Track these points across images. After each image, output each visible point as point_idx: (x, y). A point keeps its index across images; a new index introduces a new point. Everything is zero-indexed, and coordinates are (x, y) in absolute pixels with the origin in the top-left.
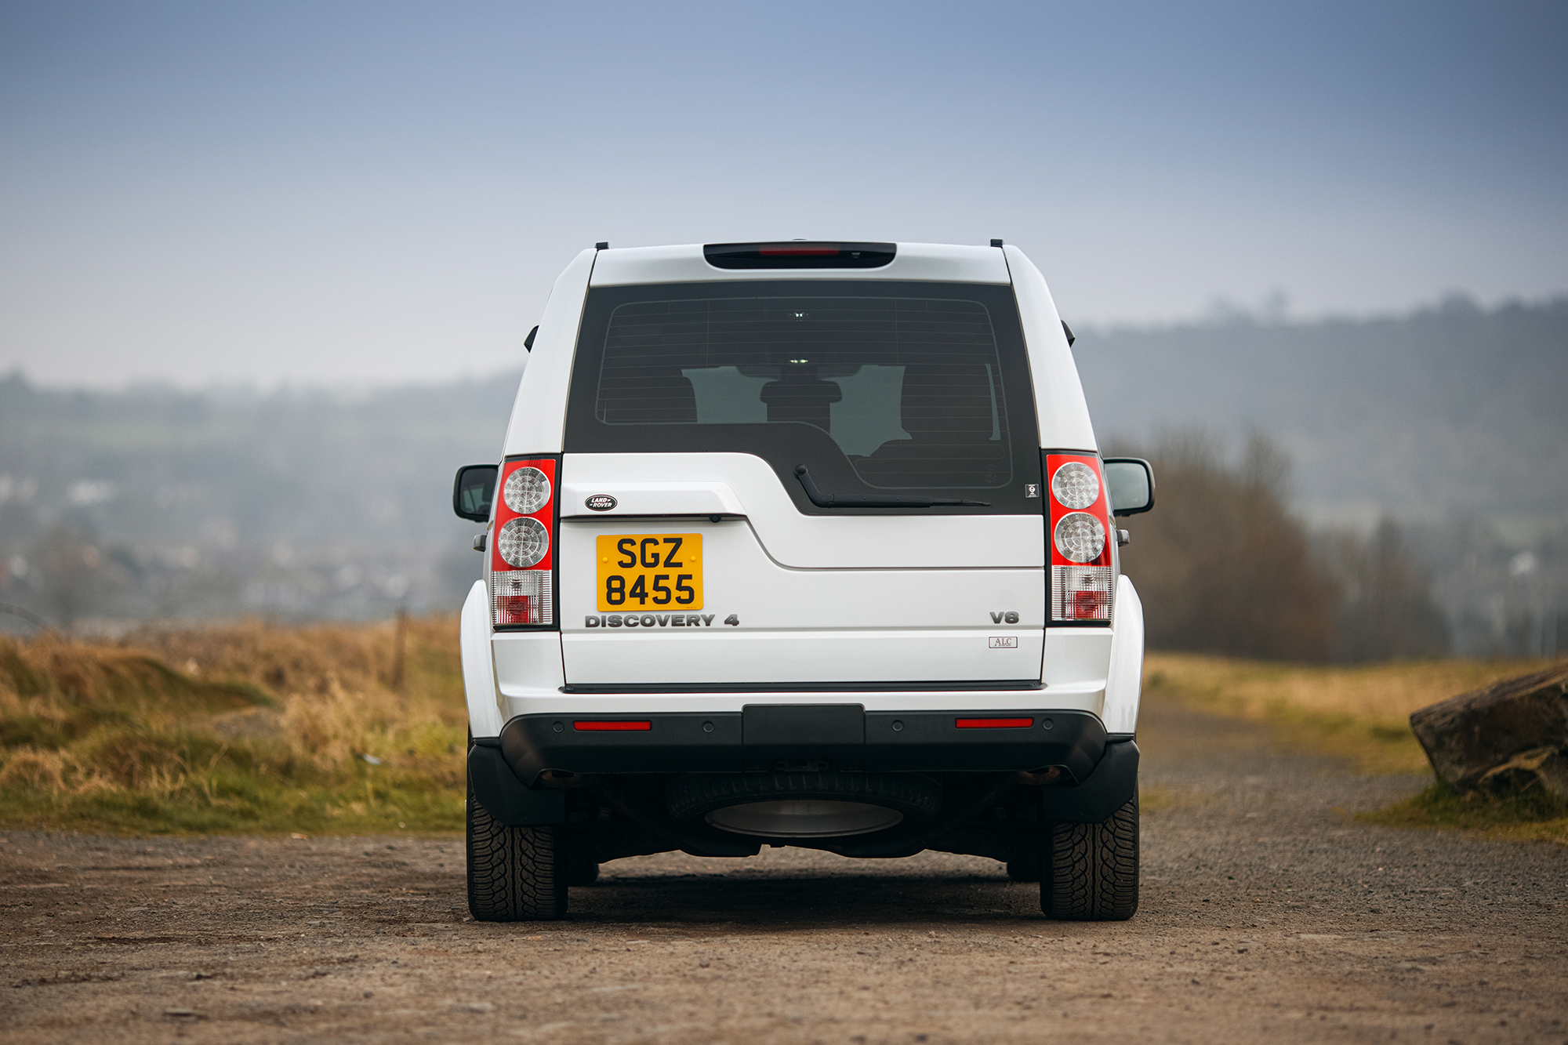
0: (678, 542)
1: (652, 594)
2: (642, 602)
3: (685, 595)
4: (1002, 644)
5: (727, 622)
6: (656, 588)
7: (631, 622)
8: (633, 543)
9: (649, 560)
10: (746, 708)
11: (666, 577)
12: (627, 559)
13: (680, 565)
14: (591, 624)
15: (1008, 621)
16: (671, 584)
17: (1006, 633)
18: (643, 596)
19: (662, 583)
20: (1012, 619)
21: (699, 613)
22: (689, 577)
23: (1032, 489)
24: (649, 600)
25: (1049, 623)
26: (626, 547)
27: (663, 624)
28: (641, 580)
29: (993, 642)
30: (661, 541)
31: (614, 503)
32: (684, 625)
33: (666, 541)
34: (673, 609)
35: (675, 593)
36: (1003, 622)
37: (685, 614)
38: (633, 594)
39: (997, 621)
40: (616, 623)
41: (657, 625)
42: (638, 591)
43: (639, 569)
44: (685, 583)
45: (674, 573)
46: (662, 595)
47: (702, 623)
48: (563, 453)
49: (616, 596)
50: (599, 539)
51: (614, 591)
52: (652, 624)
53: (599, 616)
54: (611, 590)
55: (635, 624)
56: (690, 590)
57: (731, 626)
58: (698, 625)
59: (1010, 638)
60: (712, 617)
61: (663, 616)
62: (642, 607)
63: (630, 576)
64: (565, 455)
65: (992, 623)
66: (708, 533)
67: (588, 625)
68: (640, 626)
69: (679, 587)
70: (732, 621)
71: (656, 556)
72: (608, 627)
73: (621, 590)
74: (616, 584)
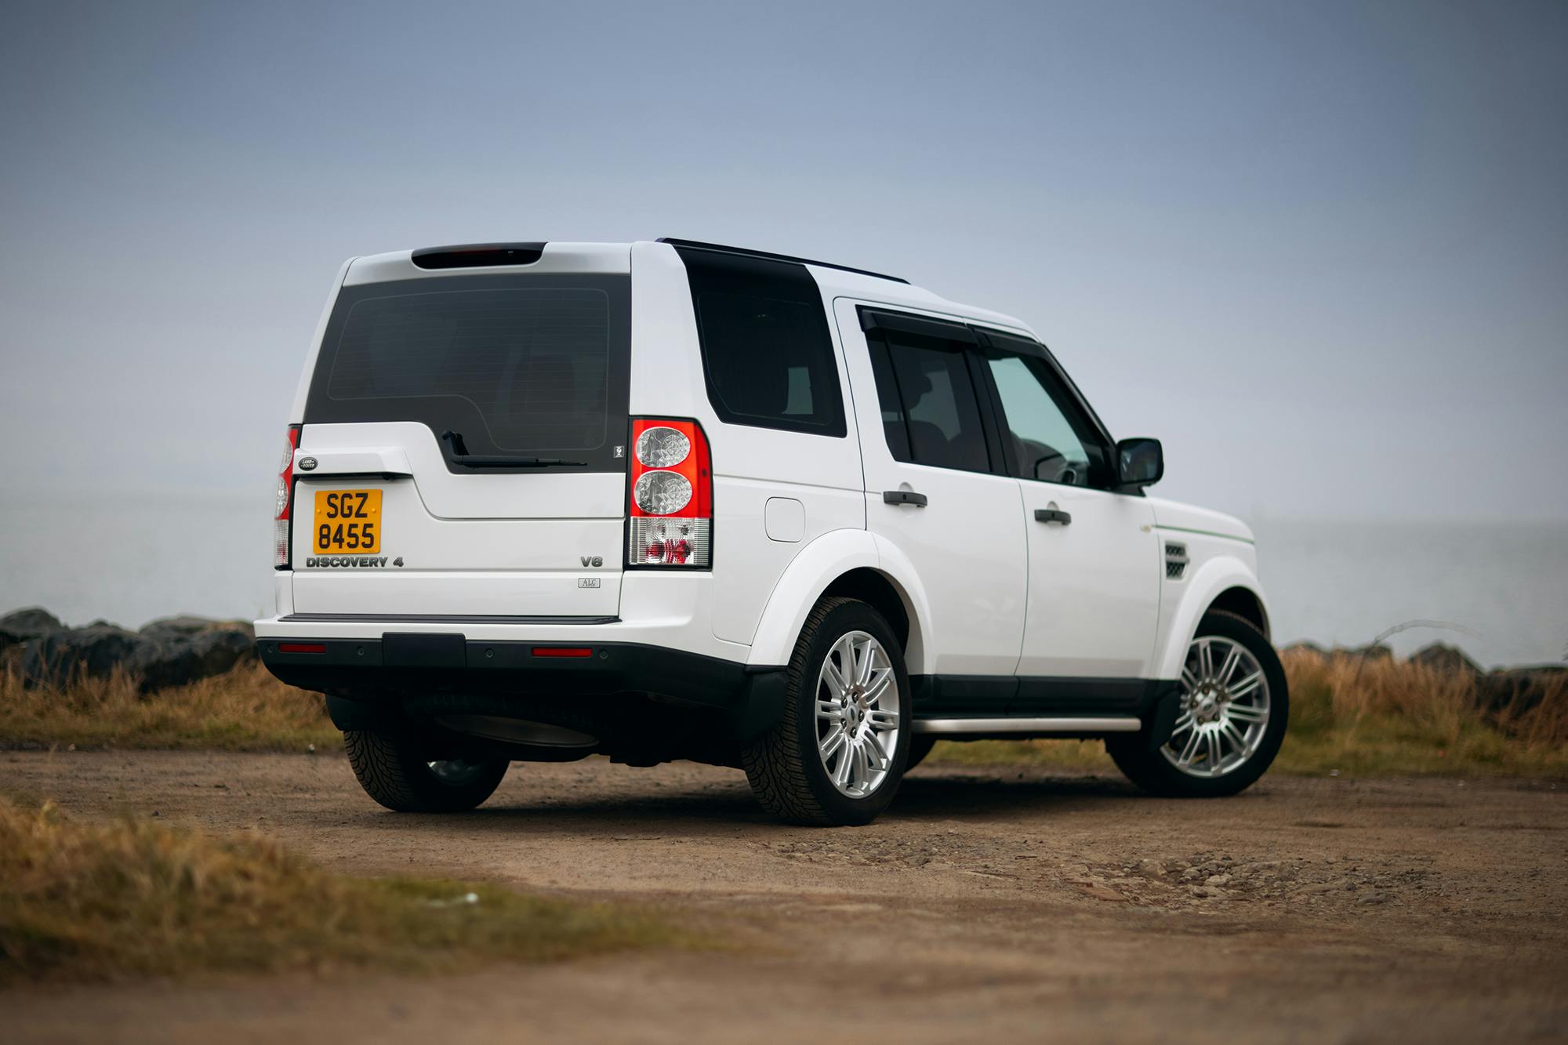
0: (364, 496)
1: (347, 539)
2: (340, 547)
3: (367, 541)
4: (589, 584)
5: (395, 563)
6: (350, 535)
7: (335, 562)
8: (337, 498)
9: (346, 511)
10: (385, 635)
11: (356, 526)
12: (332, 511)
13: (365, 515)
14: (312, 564)
15: (594, 565)
16: (358, 531)
17: (592, 575)
18: (340, 541)
19: (354, 531)
20: (597, 563)
21: (377, 556)
22: (371, 526)
23: (619, 450)
24: (344, 544)
25: (627, 567)
26: (333, 500)
27: (354, 565)
28: (341, 526)
29: (582, 582)
30: (354, 496)
31: (316, 463)
32: (367, 566)
33: (358, 495)
34: (360, 553)
35: (362, 539)
36: (590, 566)
37: (369, 556)
38: (335, 540)
39: (586, 564)
40: (326, 564)
41: (351, 566)
42: (338, 537)
43: (339, 520)
44: (369, 531)
45: (361, 522)
46: (353, 541)
47: (379, 564)
48: (304, 423)
49: (325, 542)
50: (317, 494)
51: (324, 537)
52: (347, 565)
53: (315, 557)
54: (322, 536)
55: (337, 565)
56: (371, 536)
57: (397, 567)
58: (376, 566)
59: (594, 579)
60: (386, 559)
61: (355, 557)
62: (341, 551)
63: (334, 524)
64: (304, 426)
65: (582, 566)
66: (387, 488)
67: (308, 565)
68: (340, 567)
69: (365, 535)
70: (399, 563)
71: (350, 508)
72: (320, 567)
73: (327, 536)
74: (325, 532)
